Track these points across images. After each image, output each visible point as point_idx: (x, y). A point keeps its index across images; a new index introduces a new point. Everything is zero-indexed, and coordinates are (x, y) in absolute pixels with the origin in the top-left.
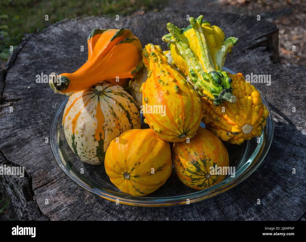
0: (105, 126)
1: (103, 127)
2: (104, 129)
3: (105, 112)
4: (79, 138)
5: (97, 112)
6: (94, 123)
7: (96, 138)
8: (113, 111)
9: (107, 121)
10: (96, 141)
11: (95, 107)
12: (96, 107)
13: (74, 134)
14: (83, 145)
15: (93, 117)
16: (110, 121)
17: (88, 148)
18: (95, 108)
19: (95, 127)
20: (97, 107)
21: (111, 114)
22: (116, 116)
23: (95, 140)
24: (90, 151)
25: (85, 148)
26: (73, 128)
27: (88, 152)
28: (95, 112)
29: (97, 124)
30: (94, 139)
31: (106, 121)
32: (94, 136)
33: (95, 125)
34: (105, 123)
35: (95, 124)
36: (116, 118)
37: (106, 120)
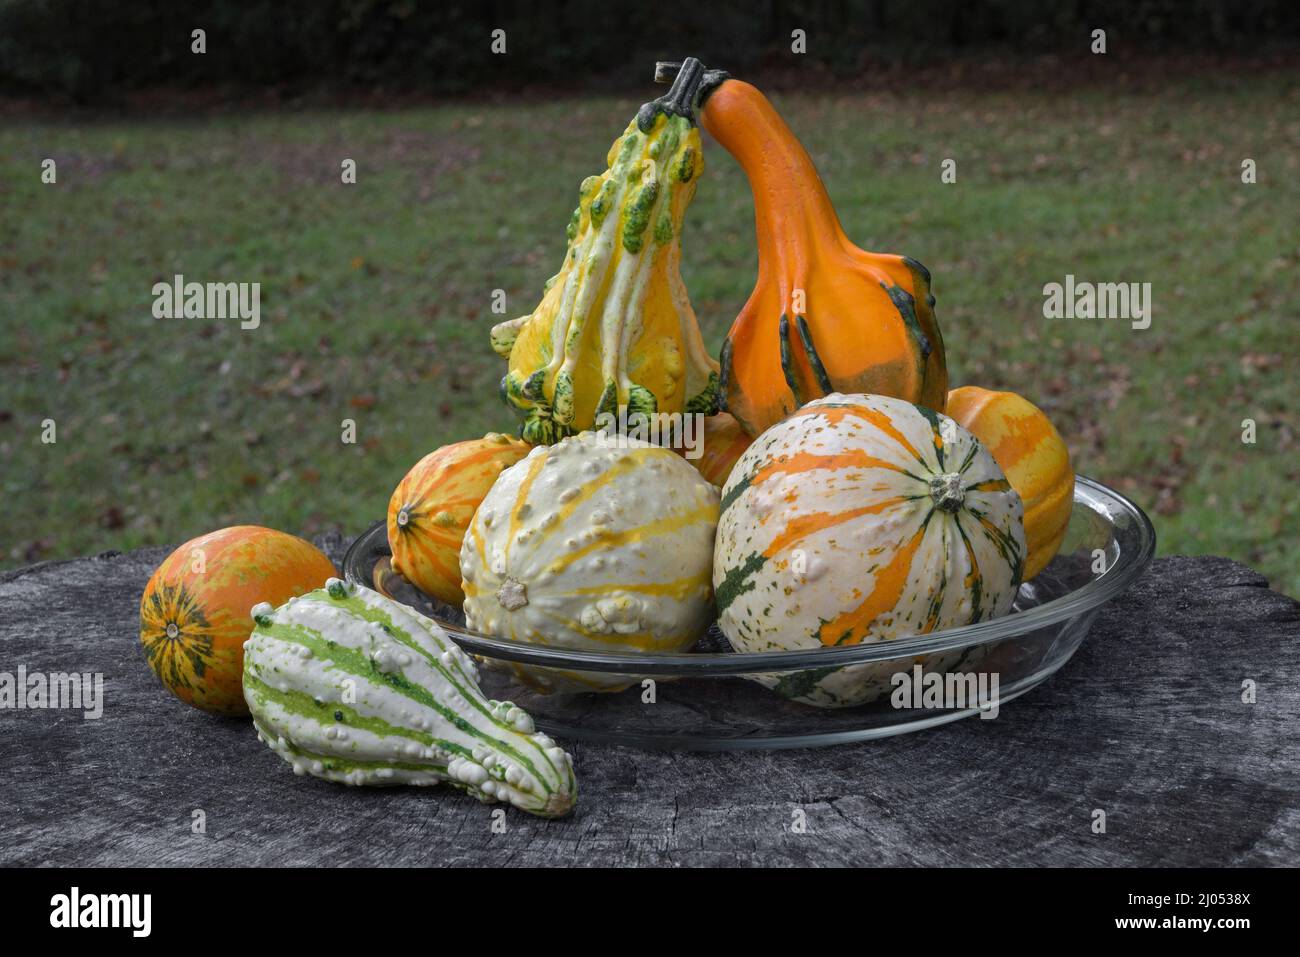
0: (881, 623)
1: (874, 622)
2: (871, 629)
3: (917, 581)
4: (774, 584)
5: (891, 564)
6: (855, 590)
7: (823, 633)
8: (939, 595)
9: (899, 614)
10: (816, 640)
11: (897, 542)
12: (901, 546)
13: (766, 559)
14: (770, 613)
15: (869, 572)
16: (908, 619)
17: (774, 633)
18: (897, 546)
19: (848, 603)
20: (904, 544)
21: (929, 599)
22: (937, 615)
23: (817, 636)
24: (775, 645)
25: (767, 627)
26: (781, 542)
27: (766, 642)
28: (885, 560)
29: (861, 600)
30: (816, 630)
31: (896, 611)
32: (824, 622)
33: (856, 597)
34: (888, 615)
35: (857, 594)
36: (930, 620)
37: (899, 608)
